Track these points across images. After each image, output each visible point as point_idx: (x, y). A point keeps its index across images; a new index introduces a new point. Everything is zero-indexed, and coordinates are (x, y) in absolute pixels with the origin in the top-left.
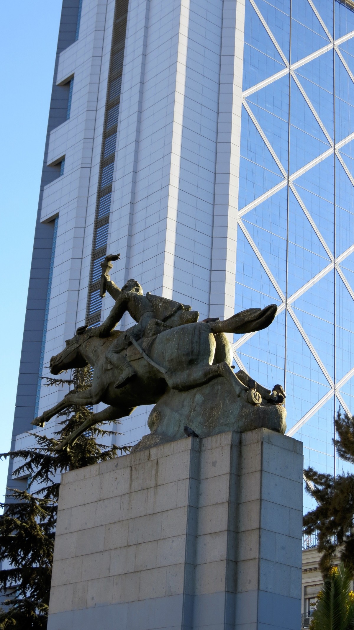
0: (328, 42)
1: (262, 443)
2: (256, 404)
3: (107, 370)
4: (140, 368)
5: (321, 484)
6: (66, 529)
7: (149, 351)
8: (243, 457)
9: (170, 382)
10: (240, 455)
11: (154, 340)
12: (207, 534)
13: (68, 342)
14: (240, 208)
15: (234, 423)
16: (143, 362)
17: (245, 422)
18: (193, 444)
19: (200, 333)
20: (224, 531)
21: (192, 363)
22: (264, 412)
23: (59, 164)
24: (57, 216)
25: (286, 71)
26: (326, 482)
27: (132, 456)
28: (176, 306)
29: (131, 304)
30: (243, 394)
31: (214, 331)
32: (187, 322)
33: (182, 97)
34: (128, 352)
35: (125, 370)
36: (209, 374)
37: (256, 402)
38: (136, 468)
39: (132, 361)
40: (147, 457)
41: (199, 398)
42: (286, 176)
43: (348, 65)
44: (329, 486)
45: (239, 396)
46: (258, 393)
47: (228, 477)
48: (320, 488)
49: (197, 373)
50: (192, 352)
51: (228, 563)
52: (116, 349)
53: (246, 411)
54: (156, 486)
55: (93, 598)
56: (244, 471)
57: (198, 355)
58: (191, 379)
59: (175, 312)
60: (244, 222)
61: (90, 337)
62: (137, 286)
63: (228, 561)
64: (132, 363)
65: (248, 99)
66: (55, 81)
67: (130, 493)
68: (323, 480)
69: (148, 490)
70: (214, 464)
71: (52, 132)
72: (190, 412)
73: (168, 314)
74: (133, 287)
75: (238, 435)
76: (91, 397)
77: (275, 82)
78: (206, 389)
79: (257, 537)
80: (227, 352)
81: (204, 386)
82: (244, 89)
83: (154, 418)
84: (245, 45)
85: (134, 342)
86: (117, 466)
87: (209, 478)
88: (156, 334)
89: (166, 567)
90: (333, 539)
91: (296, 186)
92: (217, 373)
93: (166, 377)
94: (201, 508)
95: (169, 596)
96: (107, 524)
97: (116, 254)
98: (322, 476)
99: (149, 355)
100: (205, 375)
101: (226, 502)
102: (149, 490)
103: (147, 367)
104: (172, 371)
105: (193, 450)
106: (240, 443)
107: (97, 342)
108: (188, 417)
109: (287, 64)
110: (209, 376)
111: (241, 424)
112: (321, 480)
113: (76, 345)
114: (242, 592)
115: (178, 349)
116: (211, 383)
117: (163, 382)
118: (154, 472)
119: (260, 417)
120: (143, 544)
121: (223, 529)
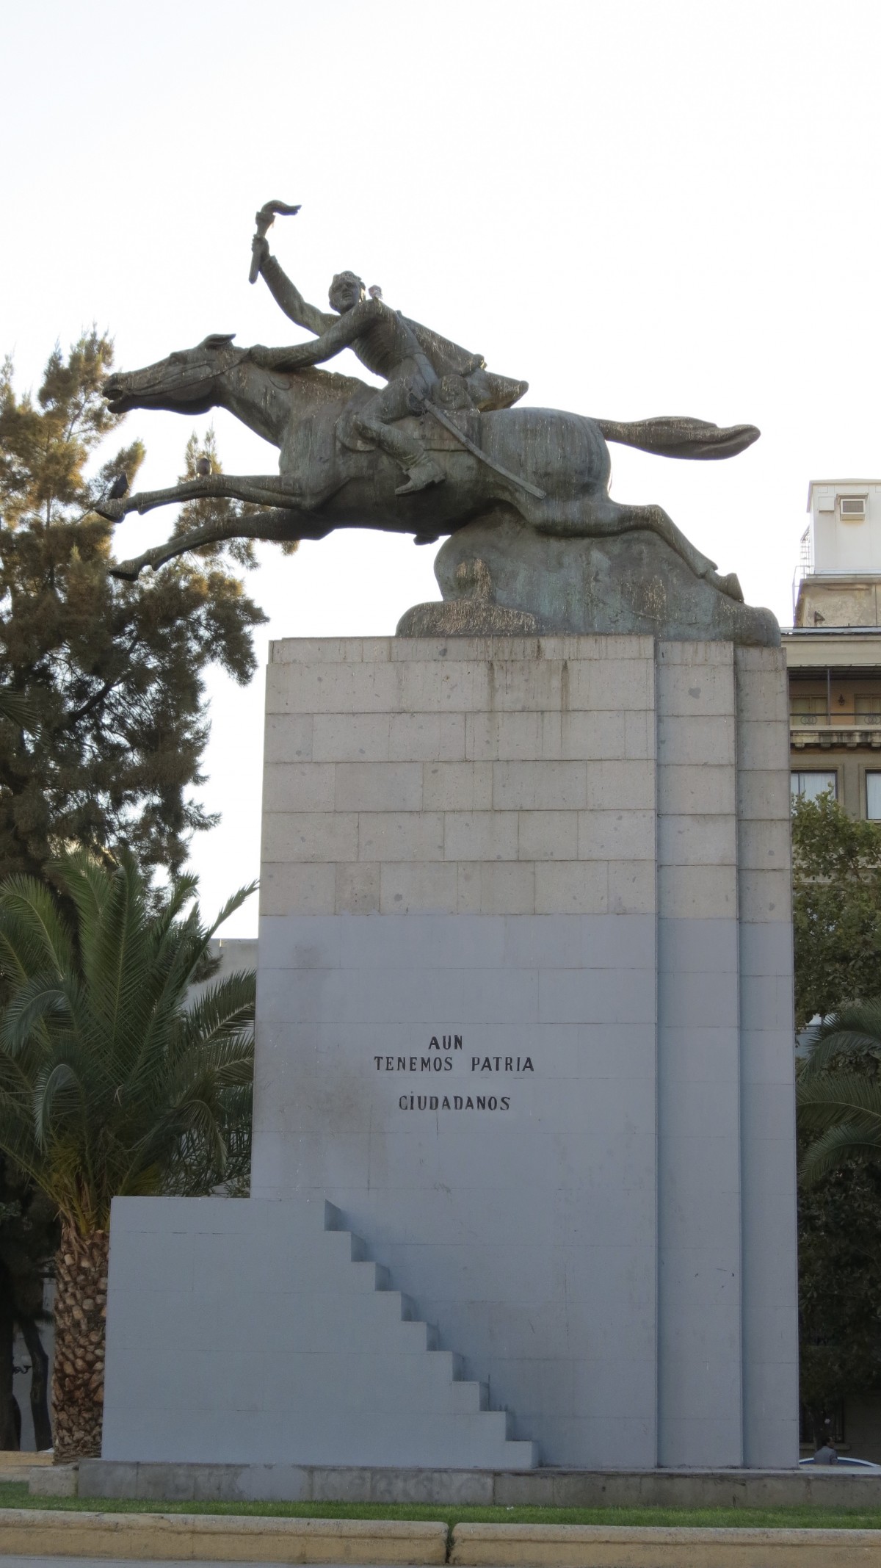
3: (350, 451)
4: (454, 469)
6: (299, 753)
8: (742, 690)
9: (532, 514)
11: (484, 420)
12: (683, 815)
13: (181, 357)
15: (709, 625)
16: (464, 460)
17: (735, 628)
19: (595, 437)
20: (728, 815)
27: (489, 642)
35: (424, 465)
36: (630, 521)
38: (504, 668)
39: (435, 450)
40: (533, 652)
47: (730, 722)
51: (736, 871)
52: (383, 415)
54: (565, 711)
55: (398, 898)
56: (745, 715)
59: (474, 370)
63: (736, 868)
69: (542, 714)
70: (694, 693)
72: (585, 581)
73: (460, 369)
76: (301, 495)
79: (786, 834)
83: (479, 570)
85: (440, 415)
86: (444, 652)
87: (683, 716)
88: (465, 406)
89: (606, 863)
92: (645, 522)
94: (665, 766)
95: (618, 914)
96: (427, 762)
99: (485, 451)
101: (727, 765)
102: (547, 715)
103: (474, 472)
105: (654, 660)
106: (735, 663)
107: (265, 378)
110: (627, 524)
114: (753, 923)
116: (623, 538)
118: (556, 684)
120: (536, 812)
121: (726, 811)
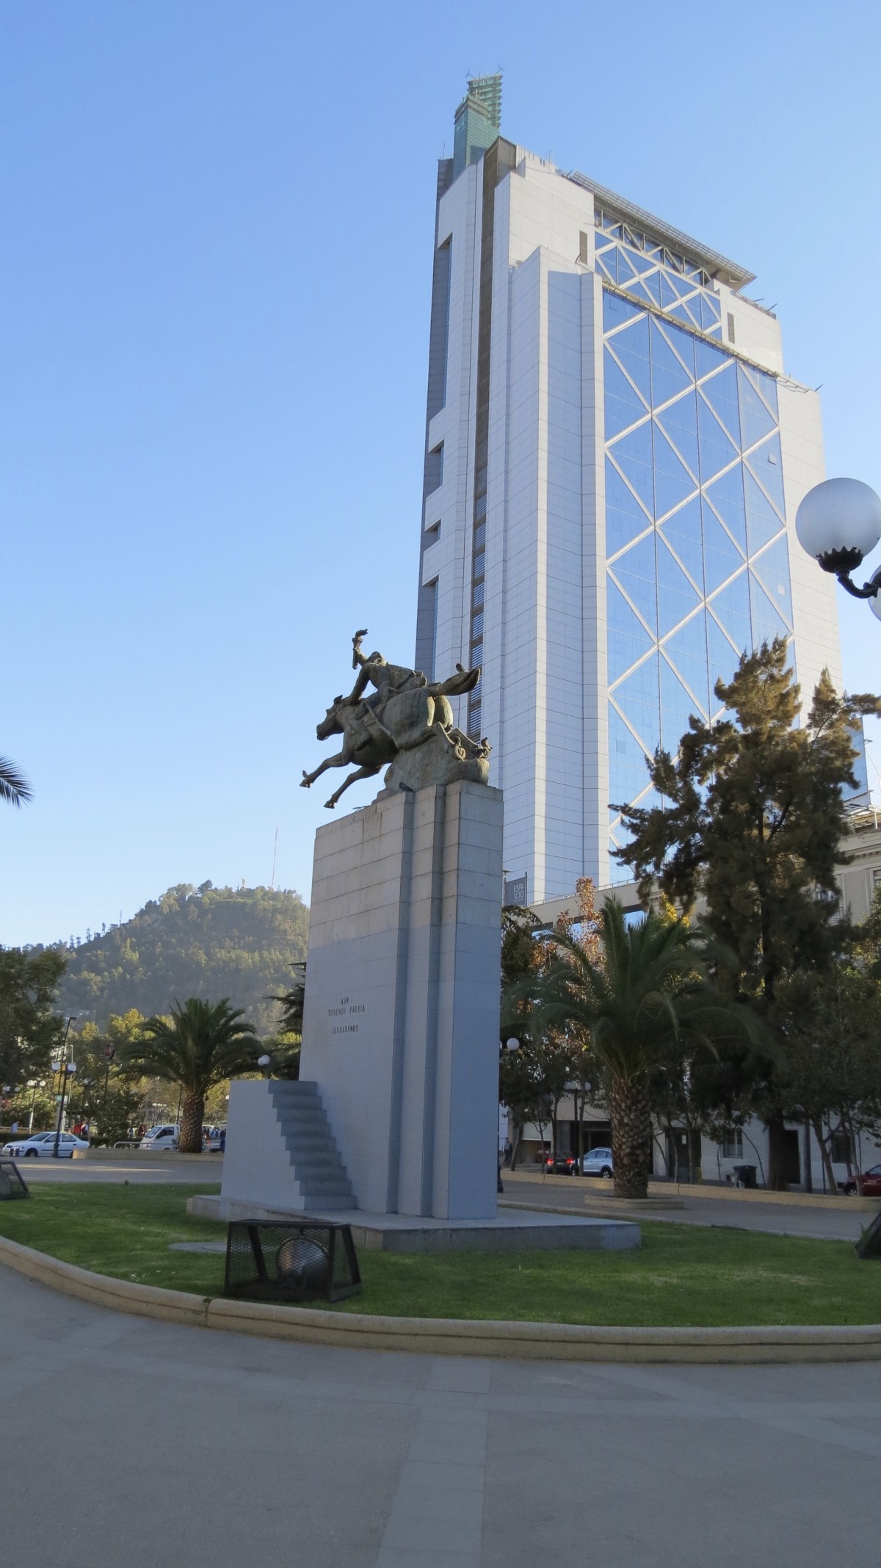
0: (690, 383)
1: (460, 794)
2: (459, 759)
3: (352, 735)
4: (374, 731)
5: (636, 818)
7: (380, 718)
8: (446, 806)
9: (397, 743)
10: (444, 804)
11: (385, 706)
12: (417, 876)
13: (328, 711)
14: (608, 557)
15: (441, 776)
16: (376, 727)
17: (450, 775)
18: (407, 797)
19: (420, 698)
20: (431, 872)
21: (413, 724)
22: (466, 765)
23: (436, 528)
24: (437, 578)
25: (648, 416)
26: (641, 815)
28: (409, 673)
29: (372, 674)
30: (450, 751)
31: (433, 695)
32: (416, 687)
33: (546, 454)
34: (365, 719)
35: (362, 734)
36: (429, 733)
37: (460, 757)
39: (369, 726)
40: (375, 810)
41: (419, 755)
42: (653, 522)
43: (712, 404)
44: (643, 820)
45: (447, 752)
46: (462, 749)
47: (432, 825)
48: (635, 821)
49: (416, 734)
50: (413, 714)
51: (432, 901)
52: (360, 715)
53: (451, 765)
54: (380, 836)
55: (337, 935)
56: (447, 819)
57: (418, 717)
58: (412, 739)
59: (407, 679)
60: (613, 570)
61: (345, 706)
62: (380, 657)
63: (433, 899)
64: (369, 728)
65: (610, 448)
66: (426, 449)
67: (363, 843)
68: (639, 814)
70: (423, 814)
71: (427, 499)
72: (411, 769)
73: (401, 681)
74: (376, 658)
75: (443, 788)
76: (341, 760)
77: (639, 429)
78: (424, 748)
79: (456, 877)
80: (445, 713)
81: (423, 745)
82: (607, 439)
84: (605, 394)
85: (370, 709)
86: (354, 819)
87: (419, 827)
88: (387, 701)
89: (385, 907)
90: (650, 868)
91: (663, 530)
92: (435, 732)
93: (393, 737)
94: (413, 853)
95: (389, 931)
96: (347, 871)
97: (364, 629)
98: (637, 811)
99: (381, 720)
100: (422, 735)
102: (376, 839)
104: (398, 733)
105: (406, 802)
106: (445, 794)
107: (349, 710)
108: (409, 773)
109: (649, 410)
110: (425, 736)
111: (446, 778)
112: (636, 814)
113: (333, 714)
114: (444, 925)
115: (401, 713)
116: (428, 742)
117: (392, 742)
118: (379, 824)
119: (461, 770)
120: (372, 886)
